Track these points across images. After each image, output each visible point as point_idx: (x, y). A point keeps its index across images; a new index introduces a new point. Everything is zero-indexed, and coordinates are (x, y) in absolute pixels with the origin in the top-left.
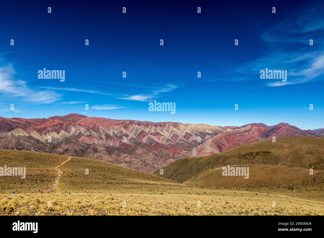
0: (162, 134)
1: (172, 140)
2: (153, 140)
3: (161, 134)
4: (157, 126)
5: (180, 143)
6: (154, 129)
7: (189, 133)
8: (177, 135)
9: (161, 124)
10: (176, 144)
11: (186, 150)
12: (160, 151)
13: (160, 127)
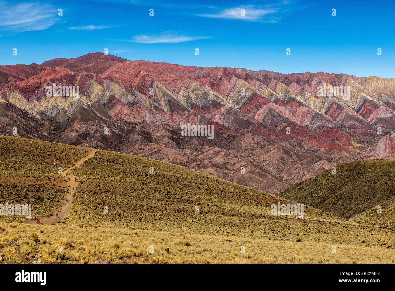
0: (302, 101)
1: (327, 116)
2: (279, 115)
3: (299, 102)
4: (291, 83)
5: (348, 124)
6: (283, 89)
7: (369, 100)
8: (340, 106)
9: (301, 78)
10: (336, 127)
11: (362, 141)
12: (297, 143)
13: (297, 84)
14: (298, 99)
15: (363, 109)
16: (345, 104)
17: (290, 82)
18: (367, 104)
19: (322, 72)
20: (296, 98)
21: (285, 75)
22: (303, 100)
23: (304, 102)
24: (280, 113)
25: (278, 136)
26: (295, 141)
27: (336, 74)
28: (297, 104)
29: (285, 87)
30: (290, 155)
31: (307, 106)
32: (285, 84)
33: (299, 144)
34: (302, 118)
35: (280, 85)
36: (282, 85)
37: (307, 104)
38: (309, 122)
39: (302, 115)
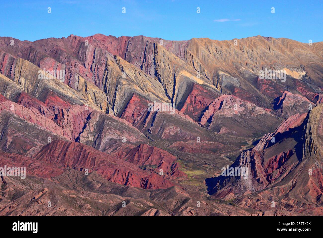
0: (70, 94)
1: (124, 121)
2: (27, 126)
3: (64, 97)
4: (42, 58)
5: (165, 133)
6: (28, 72)
7: (197, 84)
8: (146, 98)
9: (62, 49)
10: (143, 140)
11: (199, 165)
12: (75, 181)
13: (56, 60)
14: (61, 90)
15: (188, 101)
16: (154, 94)
17: (39, 57)
18: (195, 92)
19: (102, 35)
20: (57, 89)
21: (26, 42)
22: (72, 93)
23: (74, 97)
24: (29, 122)
25: (33, 169)
26: (71, 176)
27: (129, 38)
28: (61, 100)
29: (32, 66)
30: (77, 206)
31: (81, 104)
32: (31, 62)
33: (80, 182)
34: (75, 128)
35: (21, 63)
36: (24, 64)
37: (81, 99)
38: (90, 136)
39: (74, 122)
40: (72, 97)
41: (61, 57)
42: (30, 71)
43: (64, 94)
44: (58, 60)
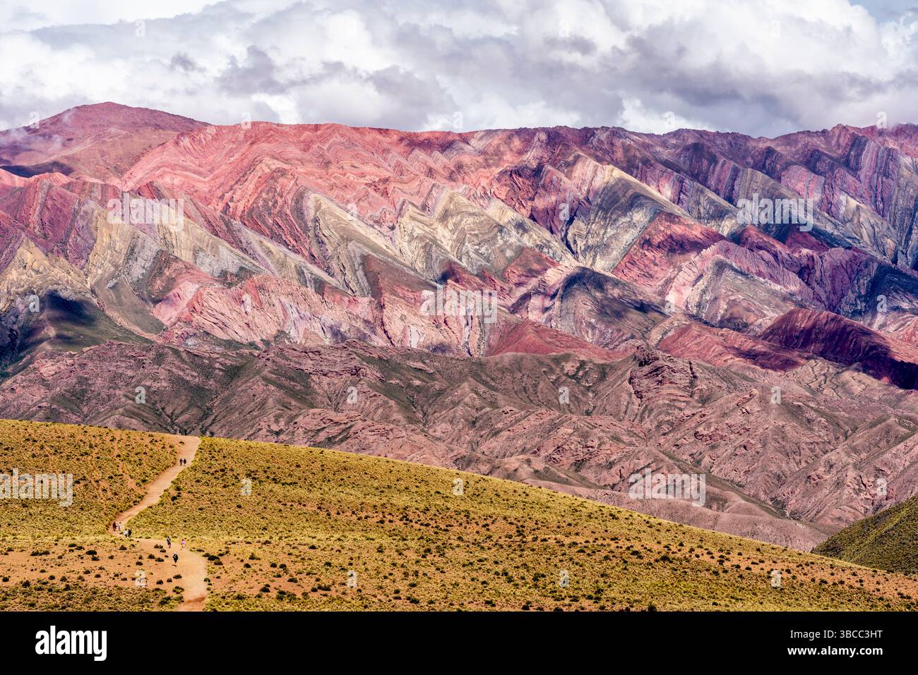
0: (829, 229)
3: (819, 234)
4: (786, 167)
9: (821, 150)
12: (823, 378)
13: (809, 169)
17: (782, 166)
21: (762, 140)
22: (832, 226)
23: (836, 233)
24: (756, 277)
28: (814, 239)
29: (767, 182)
30: (804, 420)
31: (847, 245)
32: (767, 174)
33: (831, 381)
34: (834, 288)
35: (749, 177)
36: (754, 177)
37: (849, 238)
38: (858, 302)
39: (833, 277)
40: (832, 234)
41: (818, 164)
42: (763, 189)
43: (819, 228)
44: (814, 170)
